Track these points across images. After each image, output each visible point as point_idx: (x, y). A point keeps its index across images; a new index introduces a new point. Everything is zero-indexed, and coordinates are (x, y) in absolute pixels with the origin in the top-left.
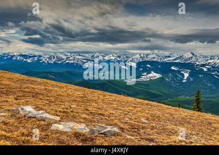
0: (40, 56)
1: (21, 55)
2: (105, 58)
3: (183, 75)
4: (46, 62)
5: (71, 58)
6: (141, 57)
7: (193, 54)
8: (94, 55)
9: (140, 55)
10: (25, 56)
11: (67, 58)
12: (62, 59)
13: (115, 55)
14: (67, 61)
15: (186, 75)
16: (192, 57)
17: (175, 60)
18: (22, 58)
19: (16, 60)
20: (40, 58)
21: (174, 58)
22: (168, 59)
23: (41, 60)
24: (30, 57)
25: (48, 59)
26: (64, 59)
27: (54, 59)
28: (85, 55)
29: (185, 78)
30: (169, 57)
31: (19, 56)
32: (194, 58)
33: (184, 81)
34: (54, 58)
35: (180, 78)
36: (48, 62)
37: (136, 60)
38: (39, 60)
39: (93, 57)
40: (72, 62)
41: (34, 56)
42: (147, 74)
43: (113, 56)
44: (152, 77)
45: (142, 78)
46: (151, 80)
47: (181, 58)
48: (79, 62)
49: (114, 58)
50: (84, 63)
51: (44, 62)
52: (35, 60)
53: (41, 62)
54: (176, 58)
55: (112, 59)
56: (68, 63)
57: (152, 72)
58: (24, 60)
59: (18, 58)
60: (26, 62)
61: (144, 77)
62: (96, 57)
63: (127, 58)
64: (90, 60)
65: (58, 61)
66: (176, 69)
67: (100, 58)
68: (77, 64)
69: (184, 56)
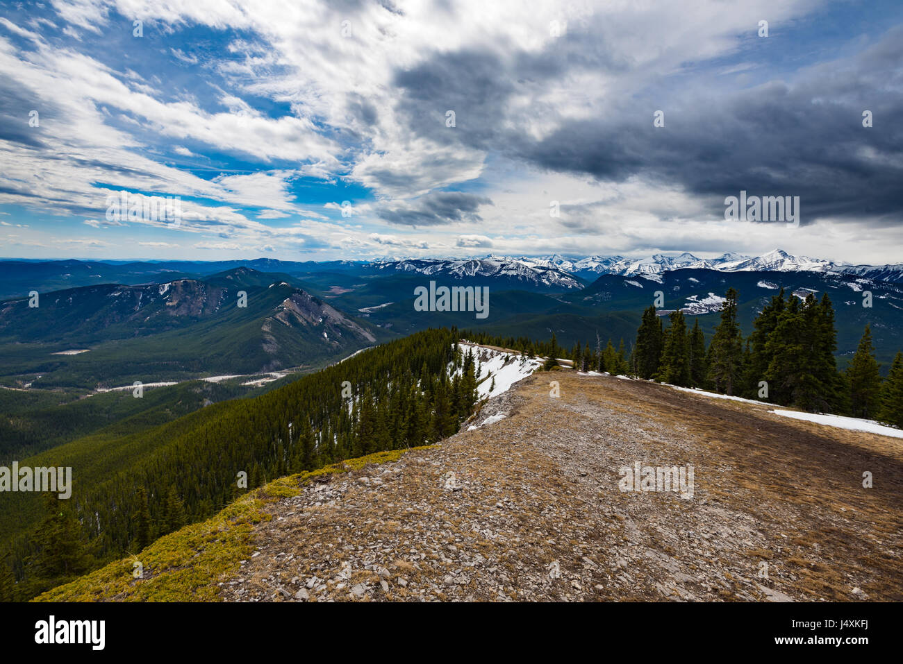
0: (447, 263)
1: (411, 262)
4: (461, 274)
5: (511, 266)
6: (657, 262)
9: (654, 257)
10: (418, 263)
11: (502, 266)
12: (493, 268)
13: (598, 259)
14: (503, 272)
16: (782, 261)
17: (739, 267)
18: (413, 267)
19: (402, 271)
20: (447, 267)
21: (737, 263)
22: (723, 265)
23: (450, 270)
24: (428, 264)
25: (464, 268)
26: (495, 268)
27: (475, 267)
28: (534, 260)
30: (723, 260)
31: (406, 262)
32: (787, 261)
34: (476, 265)
36: (464, 273)
38: (446, 271)
39: (552, 263)
40: (514, 273)
41: (436, 263)
42: (700, 298)
43: (594, 260)
44: (713, 306)
45: (689, 309)
46: (711, 312)
47: (754, 263)
48: (529, 274)
49: (594, 265)
50: (539, 275)
51: (457, 274)
52: (439, 270)
53: (451, 273)
54: (741, 262)
55: (591, 268)
56: (505, 275)
57: (710, 294)
58: (417, 269)
59: (406, 266)
60: (421, 273)
61: (691, 305)
62: (557, 263)
63: (625, 264)
64: (551, 270)
65: (485, 271)
66: (770, 287)
67: (568, 265)
68: (524, 277)
69: (762, 259)
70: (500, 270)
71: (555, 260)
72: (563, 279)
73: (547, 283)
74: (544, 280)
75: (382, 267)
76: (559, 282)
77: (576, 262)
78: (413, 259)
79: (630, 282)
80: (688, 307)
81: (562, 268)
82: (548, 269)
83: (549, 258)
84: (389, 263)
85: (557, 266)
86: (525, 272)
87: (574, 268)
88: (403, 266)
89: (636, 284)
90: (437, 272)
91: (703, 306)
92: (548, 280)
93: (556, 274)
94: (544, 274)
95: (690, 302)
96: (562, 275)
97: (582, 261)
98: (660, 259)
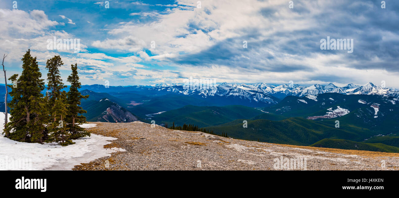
1: (177, 87)
2: (274, 89)
3: (373, 111)
4: (205, 94)
5: (235, 90)
6: (317, 88)
7: (373, 85)
8: (260, 86)
9: (315, 85)
10: (181, 88)
11: (231, 90)
13: (286, 86)
14: (231, 94)
15: (377, 110)
16: (372, 88)
17: (355, 91)
18: (177, 90)
19: (171, 92)
20: (198, 90)
21: (353, 90)
22: (348, 90)
23: (199, 92)
25: (207, 91)
26: (226, 91)
28: (250, 86)
29: (376, 113)
30: (348, 88)
31: (174, 87)
32: (374, 89)
33: (375, 117)
35: (370, 113)
36: (207, 94)
37: (311, 92)
38: (197, 92)
39: (260, 88)
40: (237, 94)
42: (333, 109)
43: (284, 87)
44: (339, 113)
45: (328, 115)
46: (338, 116)
47: (361, 89)
48: (246, 95)
49: (284, 90)
50: (252, 96)
51: (203, 95)
53: (200, 94)
54: (355, 89)
55: (283, 91)
56: (232, 95)
57: (338, 107)
58: (180, 92)
59: (174, 90)
60: (182, 94)
61: (329, 113)
62: (263, 88)
63: (300, 89)
64: (259, 92)
65: (220, 93)
66: (363, 103)
67: (269, 89)
68: (243, 97)
69: (364, 87)
70: (229, 93)
71: (262, 86)
72: (265, 98)
73: (256, 100)
74: (255, 99)
75: (160, 90)
76: (263, 100)
77: (274, 88)
78: (178, 85)
79: (301, 100)
80: (328, 114)
81: (266, 91)
82: (257, 92)
83: (259, 85)
84: (164, 87)
85: (263, 90)
86: (244, 94)
87: (273, 91)
88: (172, 89)
89: (304, 101)
90: (192, 93)
91: (335, 114)
92: (257, 98)
93: (261, 95)
94: (255, 95)
95: (329, 111)
96: (265, 96)
97: (278, 87)
98: (318, 87)
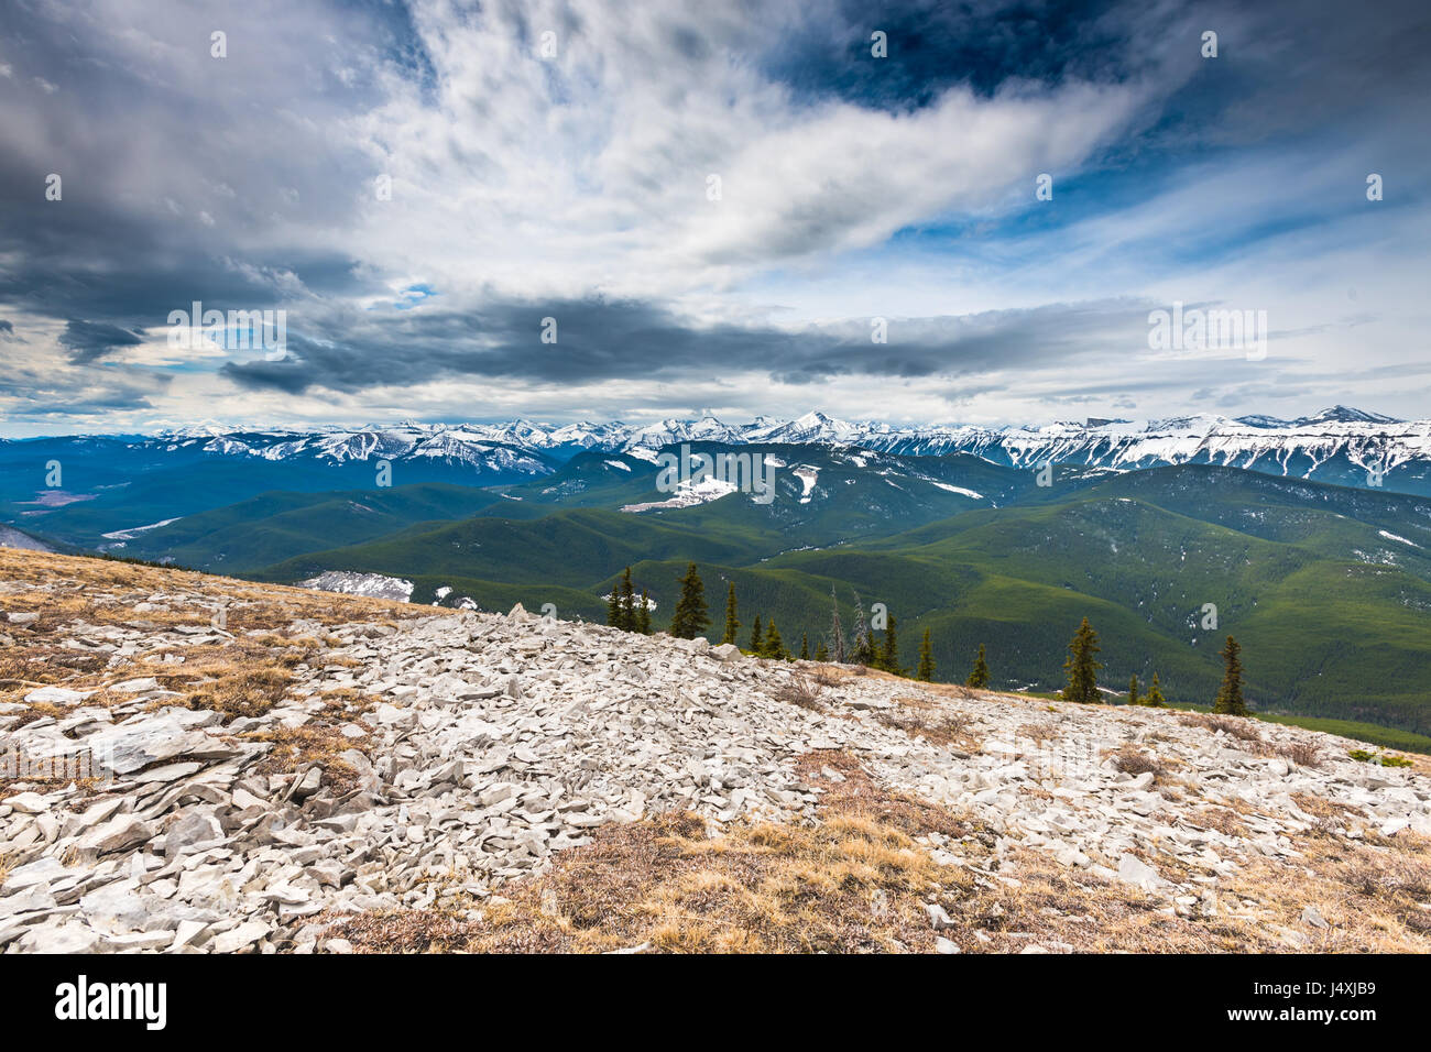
0: (315, 438)
1: (240, 436)
2: (552, 436)
3: (799, 483)
4: (340, 457)
5: (433, 442)
6: (669, 431)
7: (823, 418)
8: (513, 428)
9: (665, 423)
10: (256, 439)
11: (420, 441)
12: (401, 444)
13: (587, 427)
14: (419, 452)
15: (809, 482)
16: (819, 427)
17: (770, 436)
18: (242, 446)
19: (219, 456)
20: (315, 445)
21: (768, 431)
22: (753, 434)
23: (319, 450)
24: (274, 441)
25: (346, 447)
26: (407, 445)
27: (369, 444)
28: (484, 429)
29: (806, 492)
30: (755, 427)
31: (229, 437)
32: (825, 428)
33: (804, 501)
34: (370, 440)
35: (791, 491)
36: (346, 456)
37: (654, 440)
38: (310, 452)
39: (512, 435)
40: (439, 453)
41: (293, 437)
43: (580, 428)
44: (708, 493)
45: (680, 499)
46: (705, 502)
47: (788, 430)
48: (465, 454)
49: (581, 436)
50: (482, 456)
51: (333, 459)
52: (297, 450)
53: (320, 456)
54: (774, 429)
55: (576, 440)
56: (424, 456)
58: (252, 451)
59: (228, 446)
60: (260, 458)
61: (683, 493)
62: (522, 435)
63: (625, 434)
64: (504, 446)
65: (386, 451)
67: (539, 437)
68: (455, 460)
69: (797, 425)
70: (415, 449)
71: (519, 429)
72: (521, 460)
73: (496, 468)
74: (491, 464)
75: (175, 447)
76: (515, 466)
77: (552, 431)
78: (244, 431)
79: (613, 463)
80: (677, 496)
81: (529, 441)
82: (499, 444)
83: (511, 425)
84: (190, 439)
85: (521, 438)
86: (458, 451)
87: (549, 441)
88: (221, 445)
89: (621, 465)
90: (293, 455)
91: (697, 495)
92: (497, 462)
93: (510, 452)
94: (491, 453)
96: (521, 454)
97: (564, 430)
98: (675, 426)
